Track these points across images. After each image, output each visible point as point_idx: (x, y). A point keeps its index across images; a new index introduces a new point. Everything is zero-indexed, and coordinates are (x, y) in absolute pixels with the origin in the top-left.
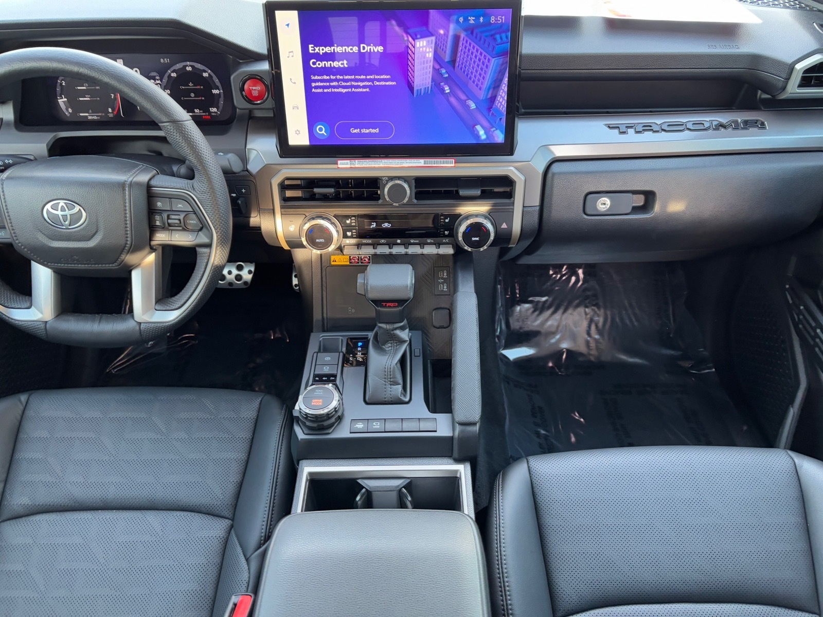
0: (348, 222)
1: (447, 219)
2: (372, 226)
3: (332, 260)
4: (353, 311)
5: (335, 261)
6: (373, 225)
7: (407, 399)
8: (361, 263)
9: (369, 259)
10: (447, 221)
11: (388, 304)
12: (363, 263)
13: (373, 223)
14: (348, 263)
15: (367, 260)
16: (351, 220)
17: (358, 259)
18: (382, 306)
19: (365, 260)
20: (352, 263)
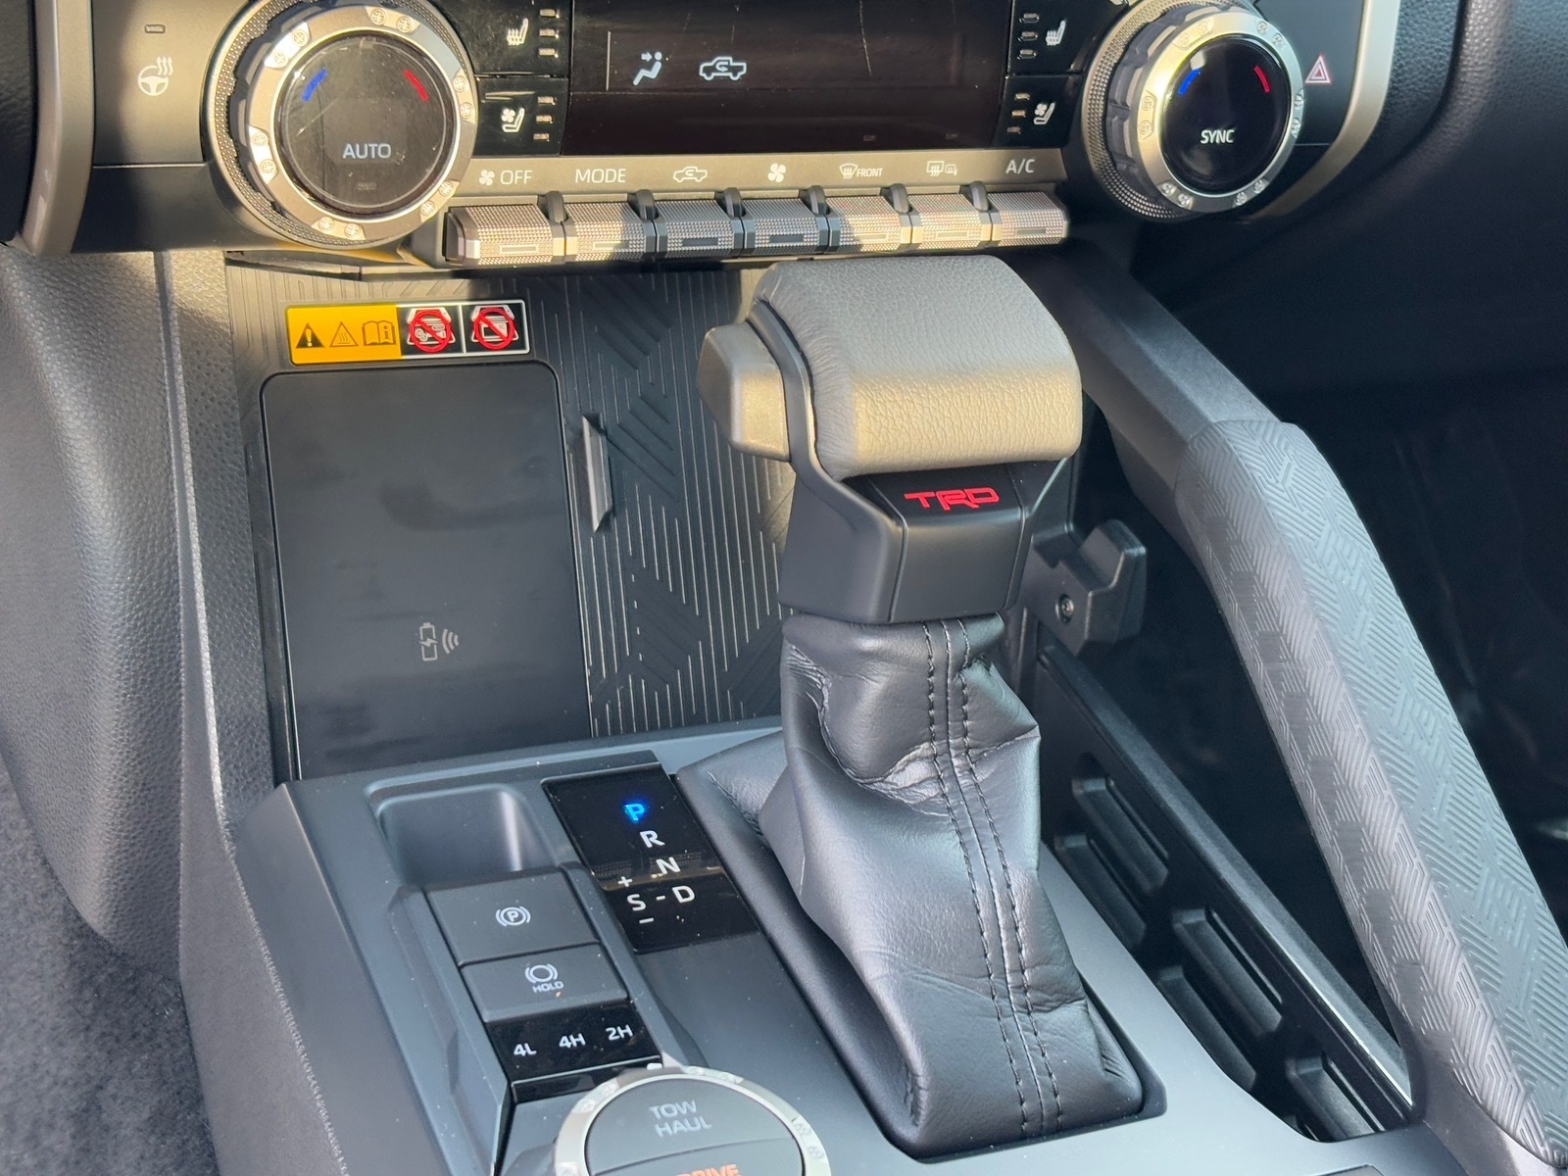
0: (516, 38)
1: (1056, 27)
2: (643, 73)
3: (295, 341)
4: (450, 641)
5: (316, 343)
6: (649, 66)
7: (1131, 1082)
8: (471, 347)
9: (517, 324)
10: (1054, 39)
11: (947, 497)
12: (480, 347)
13: (647, 57)
14: (394, 353)
15: (501, 325)
16: (537, 24)
17: (452, 327)
18: (915, 513)
19: (490, 331)
20: (416, 349)
